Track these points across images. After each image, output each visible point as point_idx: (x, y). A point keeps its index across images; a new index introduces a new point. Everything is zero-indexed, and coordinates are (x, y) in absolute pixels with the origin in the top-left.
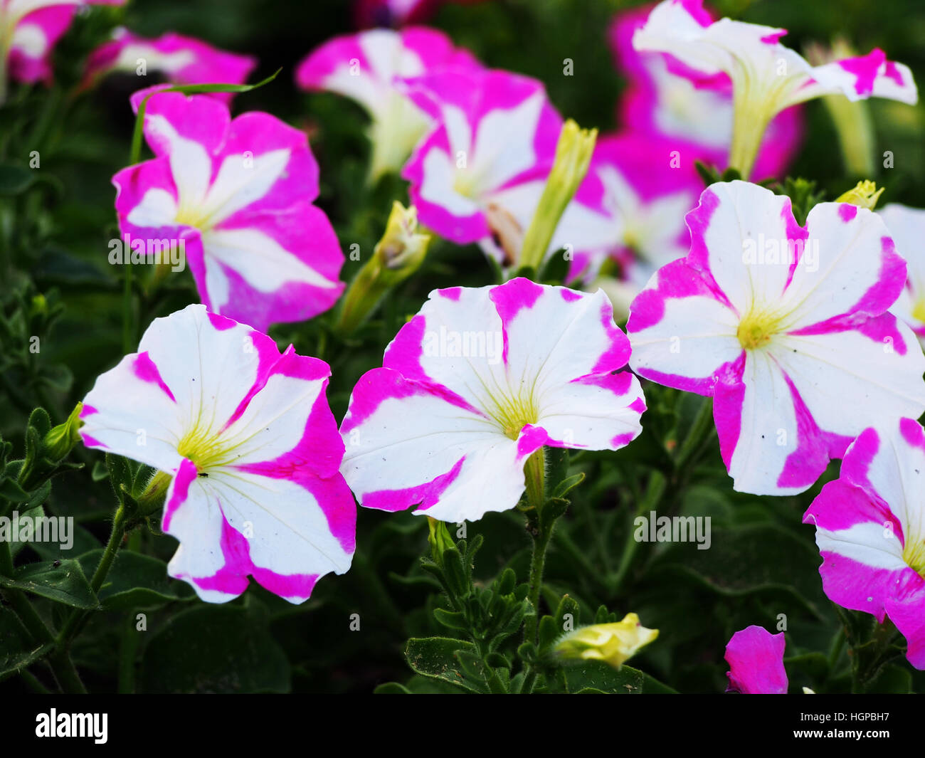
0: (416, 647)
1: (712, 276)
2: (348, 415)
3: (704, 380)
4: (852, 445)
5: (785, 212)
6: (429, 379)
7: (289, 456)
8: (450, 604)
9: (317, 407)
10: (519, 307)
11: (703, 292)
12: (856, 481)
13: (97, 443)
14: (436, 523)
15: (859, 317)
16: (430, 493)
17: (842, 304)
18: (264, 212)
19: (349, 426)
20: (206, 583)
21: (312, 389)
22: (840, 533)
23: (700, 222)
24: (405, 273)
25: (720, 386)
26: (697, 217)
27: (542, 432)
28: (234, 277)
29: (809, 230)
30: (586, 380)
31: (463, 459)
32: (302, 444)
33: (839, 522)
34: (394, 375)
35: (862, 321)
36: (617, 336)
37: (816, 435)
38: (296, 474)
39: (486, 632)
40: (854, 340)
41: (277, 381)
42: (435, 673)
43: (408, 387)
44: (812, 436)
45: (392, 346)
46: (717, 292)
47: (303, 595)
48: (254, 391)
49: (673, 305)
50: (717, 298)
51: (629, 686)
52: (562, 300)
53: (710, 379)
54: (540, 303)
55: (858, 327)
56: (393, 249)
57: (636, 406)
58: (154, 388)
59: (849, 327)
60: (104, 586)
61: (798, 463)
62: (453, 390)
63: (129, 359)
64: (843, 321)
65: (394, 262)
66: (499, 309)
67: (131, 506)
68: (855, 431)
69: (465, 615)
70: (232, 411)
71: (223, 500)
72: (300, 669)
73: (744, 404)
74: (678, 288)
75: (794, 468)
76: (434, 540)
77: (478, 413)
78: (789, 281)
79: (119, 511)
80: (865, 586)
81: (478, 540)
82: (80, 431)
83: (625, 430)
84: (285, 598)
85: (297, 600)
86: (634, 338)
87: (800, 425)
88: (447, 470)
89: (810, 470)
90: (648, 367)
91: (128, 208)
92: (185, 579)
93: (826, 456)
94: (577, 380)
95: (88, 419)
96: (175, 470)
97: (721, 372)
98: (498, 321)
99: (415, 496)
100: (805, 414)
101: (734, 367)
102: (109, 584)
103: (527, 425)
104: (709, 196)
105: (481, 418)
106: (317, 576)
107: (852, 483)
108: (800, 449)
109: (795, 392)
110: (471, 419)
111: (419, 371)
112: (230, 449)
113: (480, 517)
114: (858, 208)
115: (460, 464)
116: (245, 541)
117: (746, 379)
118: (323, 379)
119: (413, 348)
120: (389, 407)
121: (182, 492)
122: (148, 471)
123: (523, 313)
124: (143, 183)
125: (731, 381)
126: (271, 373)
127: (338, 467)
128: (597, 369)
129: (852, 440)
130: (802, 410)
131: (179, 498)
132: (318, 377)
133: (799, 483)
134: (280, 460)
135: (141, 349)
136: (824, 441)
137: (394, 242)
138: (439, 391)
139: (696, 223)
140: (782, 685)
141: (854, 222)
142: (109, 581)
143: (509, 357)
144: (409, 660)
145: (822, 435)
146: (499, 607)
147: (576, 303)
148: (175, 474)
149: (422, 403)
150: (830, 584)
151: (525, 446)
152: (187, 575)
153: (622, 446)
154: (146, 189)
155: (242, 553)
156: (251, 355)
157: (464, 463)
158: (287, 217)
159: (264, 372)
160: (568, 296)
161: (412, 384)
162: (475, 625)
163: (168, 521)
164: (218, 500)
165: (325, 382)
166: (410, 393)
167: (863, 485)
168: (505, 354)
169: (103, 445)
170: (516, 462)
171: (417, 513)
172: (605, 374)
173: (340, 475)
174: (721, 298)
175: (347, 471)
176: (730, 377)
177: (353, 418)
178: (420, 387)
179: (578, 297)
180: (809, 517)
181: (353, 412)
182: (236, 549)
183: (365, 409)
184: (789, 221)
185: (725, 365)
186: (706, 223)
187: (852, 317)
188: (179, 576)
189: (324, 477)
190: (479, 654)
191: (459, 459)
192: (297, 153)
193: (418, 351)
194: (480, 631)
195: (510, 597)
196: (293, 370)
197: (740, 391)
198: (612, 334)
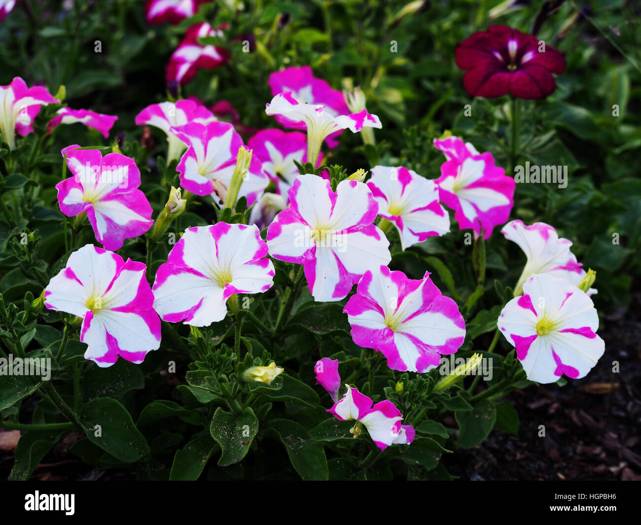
0: (190, 375)
1: (300, 215)
2: (155, 282)
3: (299, 257)
4: (361, 279)
5: (327, 186)
6: (187, 266)
7: (131, 303)
8: (202, 358)
9: (142, 281)
10: (221, 234)
11: (297, 221)
12: (364, 294)
13: (52, 307)
14: (193, 327)
15: (360, 226)
16: (190, 314)
17: (353, 222)
18: (119, 193)
19: (156, 287)
20: (100, 360)
21: (139, 275)
22: (358, 316)
23: (294, 192)
24: (178, 214)
25: (306, 260)
26: (292, 191)
27: (233, 288)
28: (109, 220)
29: (338, 194)
30: (250, 263)
31: (203, 299)
32: (137, 297)
33: (357, 312)
34: (173, 265)
35: (362, 228)
36: (262, 243)
37: (347, 275)
38: (135, 310)
39: (216, 370)
40: (359, 235)
41: (125, 273)
42: (198, 385)
43: (179, 270)
44: (345, 276)
45: (171, 253)
46: (302, 220)
47: (141, 360)
48: (115, 278)
49: (285, 227)
50: (303, 223)
51: (277, 384)
52: (239, 229)
53: (302, 257)
54: (230, 231)
55: (361, 230)
56: (173, 205)
57: (271, 273)
58: (74, 281)
59: (357, 231)
60: (62, 356)
61: (340, 287)
62: (197, 270)
63: (63, 271)
64: (355, 228)
65: (173, 211)
66: (213, 236)
67: (70, 327)
68: (363, 272)
69: (207, 362)
70: (107, 287)
71: (106, 324)
72: (148, 376)
73: (317, 266)
74: (286, 221)
75: (338, 290)
76: (193, 333)
77: (208, 278)
78: (331, 214)
79: (65, 328)
80: (369, 337)
81: (211, 332)
82: (45, 302)
83: (267, 283)
84: (134, 362)
85: (139, 362)
86: (269, 243)
87: (340, 272)
88: (196, 303)
89: (345, 290)
90: (276, 254)
91: (63, 197)
92: (92, 359)
93: (352, 283)
94: (247, 263)
95: (48, 297)
96: (84, 315)
97: (306, 254)
98: (213, 240)
99: (184, 315)
100: (342, 267)
101: (311, 251)
102: (65, 355)
103: (227, 284)
104: (297, 181)
105: (209, 280)
106: (146, 352)
107: (362, 295)
108: (341, 281)
109: (337, 258)
110: (205, 281)
111: (182, 263)
112: (108, 302)
113: (210, 325)
114: (357, 181)
115: (201, 301)
116: (115, 339)
117: (316, 255)
118: (144, 270)
119: (180, 253)
120: (171, 278)
121: (88, 325)
122: (73, 316)
123: (224, 237)
124: (68, 186)
125: (310, 257)
126: (122, 270)
127: (152, 306)
128: (255, 258)
129: (361, 276)
130: (340, 265)
131: (86, 327)
132: (141, 269)
133: (341, 296)
134: (128, 305)
135: (67, 266)
136: (350, 277)
137: (172, 202)
138: (191, 271)
139: (292, 193)
140: (338, 381)
141: (356, 188)
142: (64, 354)
143: (219, 255)
144: (187, 380)
145: (349, 275)
146: (221, 359)
147: (245, 231)
148: (84, 317)
149: (185, 276)
150: (355, 337)
151: (226, 293)
152: (92, 357)
153: (266, 290)
154: (70, 189)
155: (115, 345)
156: (113, 264)
157: (203, 300)
158: (128, 194)
159: (118, 271)
160: (242, 228)
161: (180, 269)
162: (212, 367)
163: (83, 337)
164: (104, 324)
165: (144, 271)
166: (179, 272)
167: (366, 295)
168: (217, 254)
169: (55, 308)
170: (223, 301)
171: (185, 323)
172: (258, 260)
173: (153, 309)
174: (304, 223)
175: (156, 306)
176: (310, 255)
177: (157, 283)
178: (184, 270)
179: (246, 227)
180: (345, 311)
181: (157, 281)
182: (112, 343)
183: (162, 280)
184: (329, 190)
185: (308, 250)
186: (296, 193)
187: (357, 226)
188: (89, 358)
189: (146, 310)
190: (215, 378)
191: (201, 299)
192: (131, 167)
193: (182, 254)
194: (214, 369)
195: (225, 355)
196: (130, 267)
197: (314, 261)
198: (260, 242)
